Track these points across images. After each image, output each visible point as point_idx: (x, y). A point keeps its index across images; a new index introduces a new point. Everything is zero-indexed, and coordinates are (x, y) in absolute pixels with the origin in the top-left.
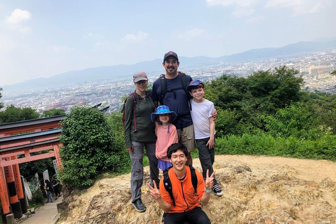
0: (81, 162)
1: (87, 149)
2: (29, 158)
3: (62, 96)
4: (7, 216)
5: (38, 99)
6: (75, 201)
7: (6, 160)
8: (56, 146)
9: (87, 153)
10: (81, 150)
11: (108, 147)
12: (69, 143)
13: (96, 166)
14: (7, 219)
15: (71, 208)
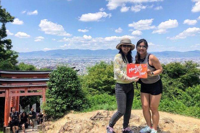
0: (58, 101)
1: (63, 93)
2: (26, 94)
3: (51, 63)
4: (6, 128)
5: (38, 63)
6: (50, 125)
7: (13, 93)
8: (44, 88)
9: (62, 96)
10: (59, 93)
11: (76, 94)
12: (52, 87)
13: (67, 104)
14: (6, 130)
15: (47, 129)
